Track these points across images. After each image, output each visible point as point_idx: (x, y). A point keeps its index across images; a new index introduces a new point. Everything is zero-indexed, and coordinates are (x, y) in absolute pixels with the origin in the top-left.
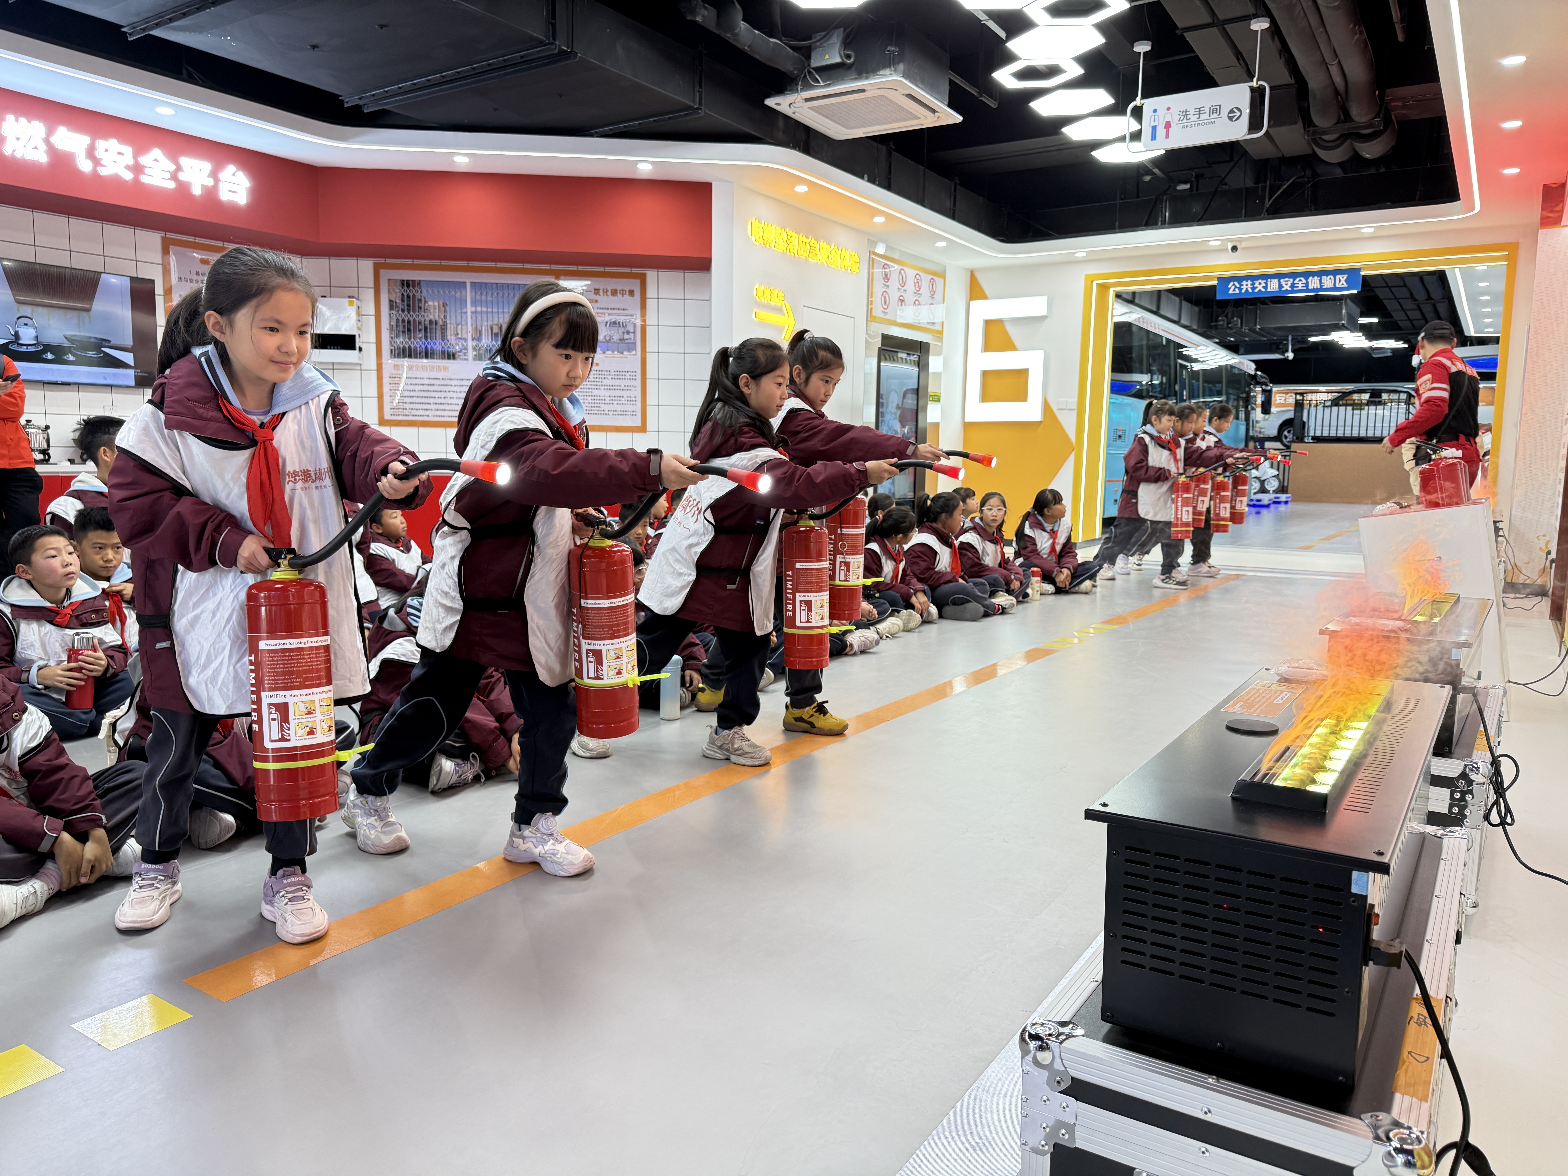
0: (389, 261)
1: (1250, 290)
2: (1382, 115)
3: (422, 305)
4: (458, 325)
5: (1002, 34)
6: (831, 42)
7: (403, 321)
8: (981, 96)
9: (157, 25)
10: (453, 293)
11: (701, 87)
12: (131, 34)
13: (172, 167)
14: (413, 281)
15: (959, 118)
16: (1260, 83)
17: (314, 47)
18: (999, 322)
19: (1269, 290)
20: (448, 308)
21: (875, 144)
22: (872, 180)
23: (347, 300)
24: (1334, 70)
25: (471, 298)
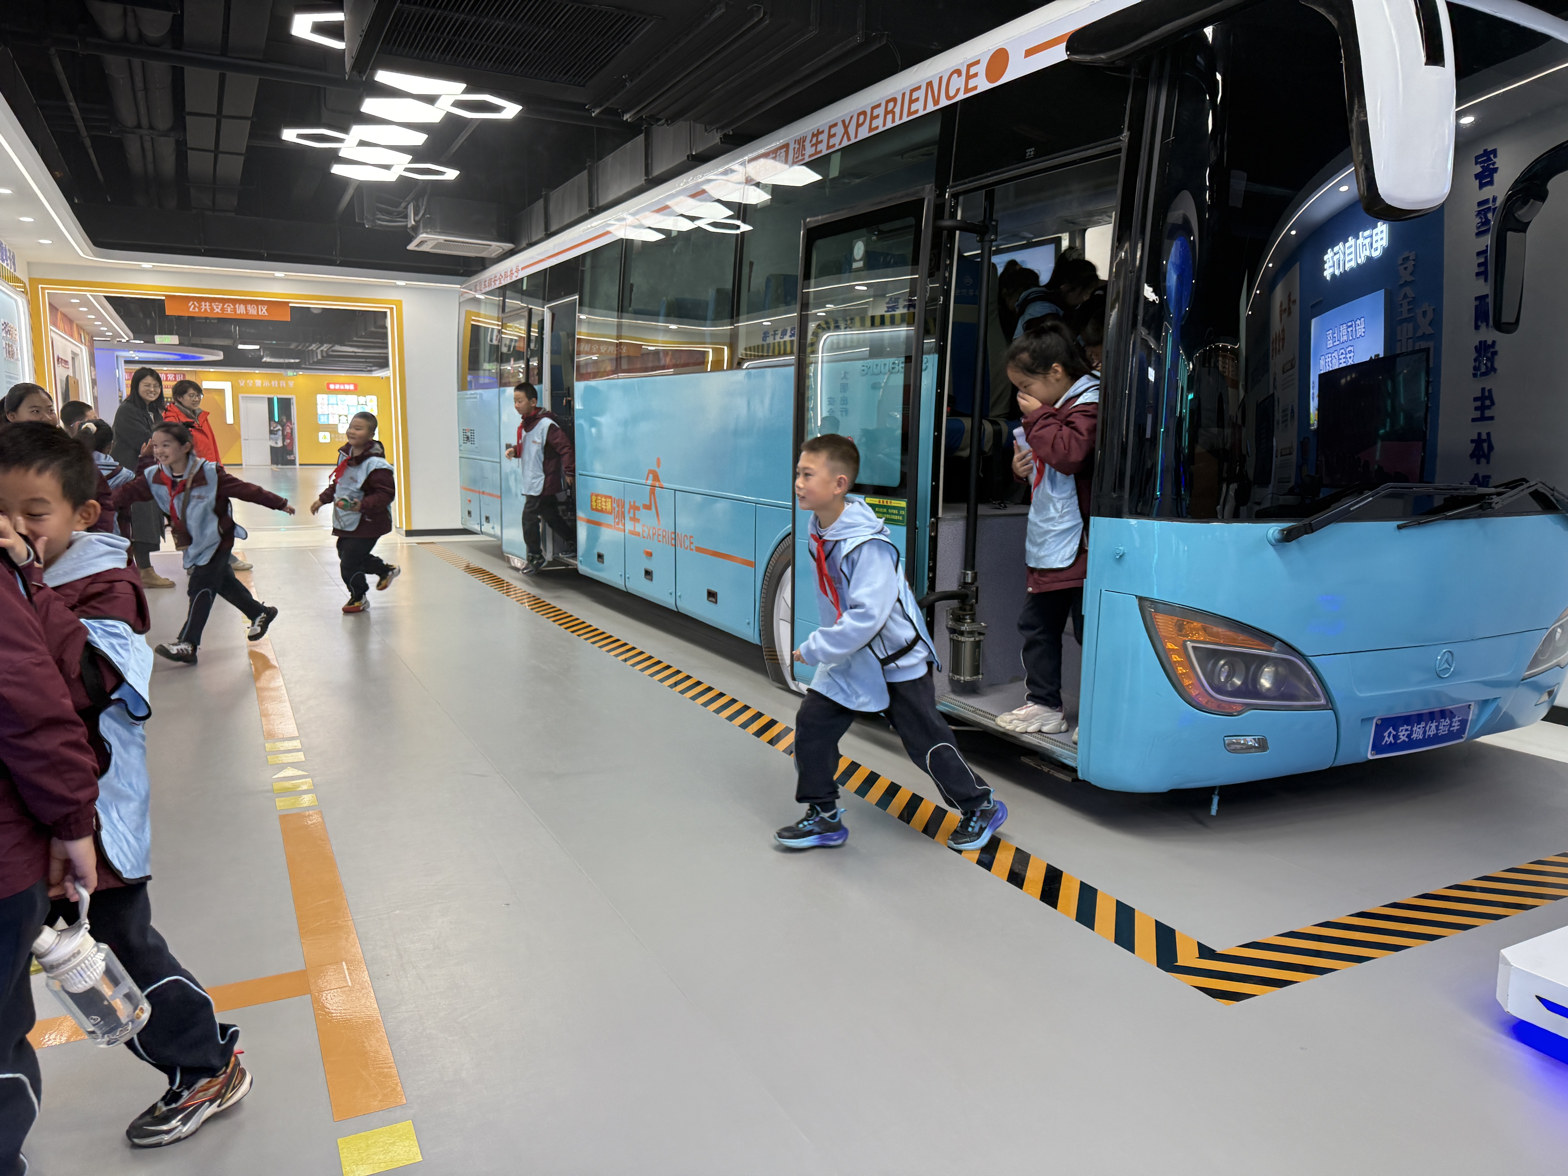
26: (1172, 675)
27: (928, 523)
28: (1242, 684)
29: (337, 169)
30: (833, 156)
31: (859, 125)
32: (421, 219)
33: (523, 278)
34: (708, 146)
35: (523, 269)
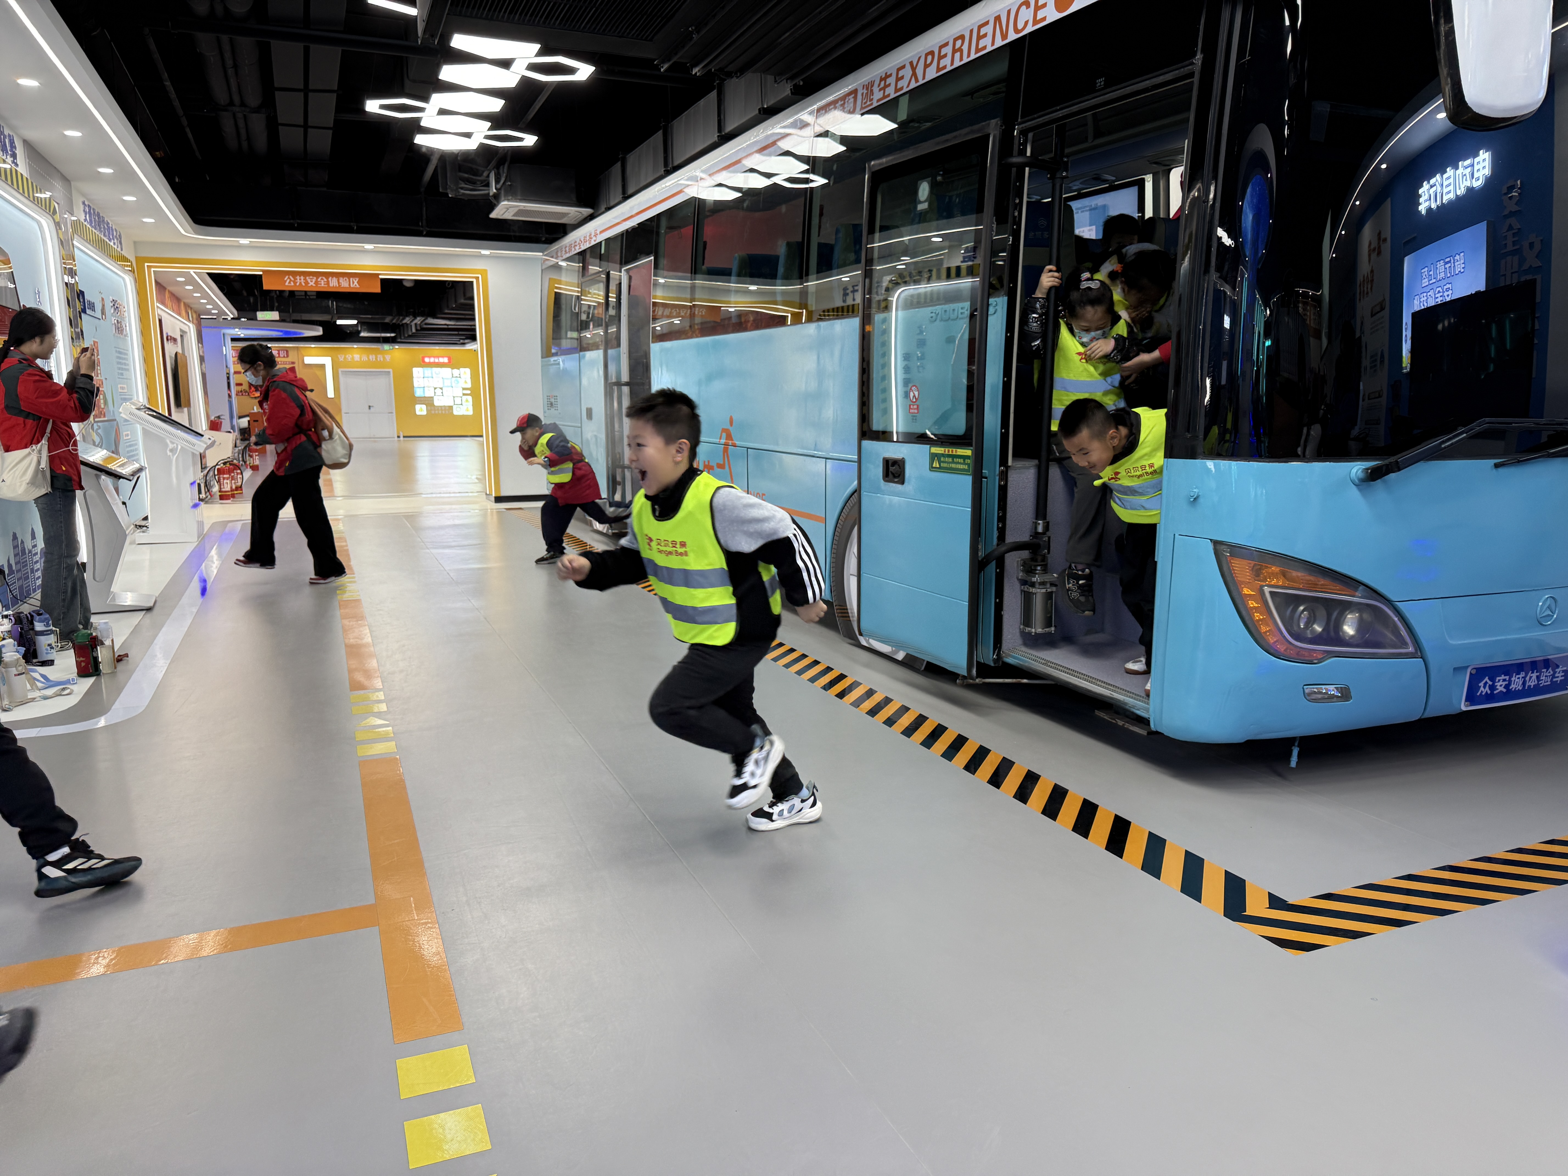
26: (1248, 622)
27: (997, 472)
28: (1323, 630)
29: (420, 140)
30: (901, 99)
31: (926, 66)
32: (502, 186)
33: (601, 242)
34: (779, 99)
35: (601, 232)
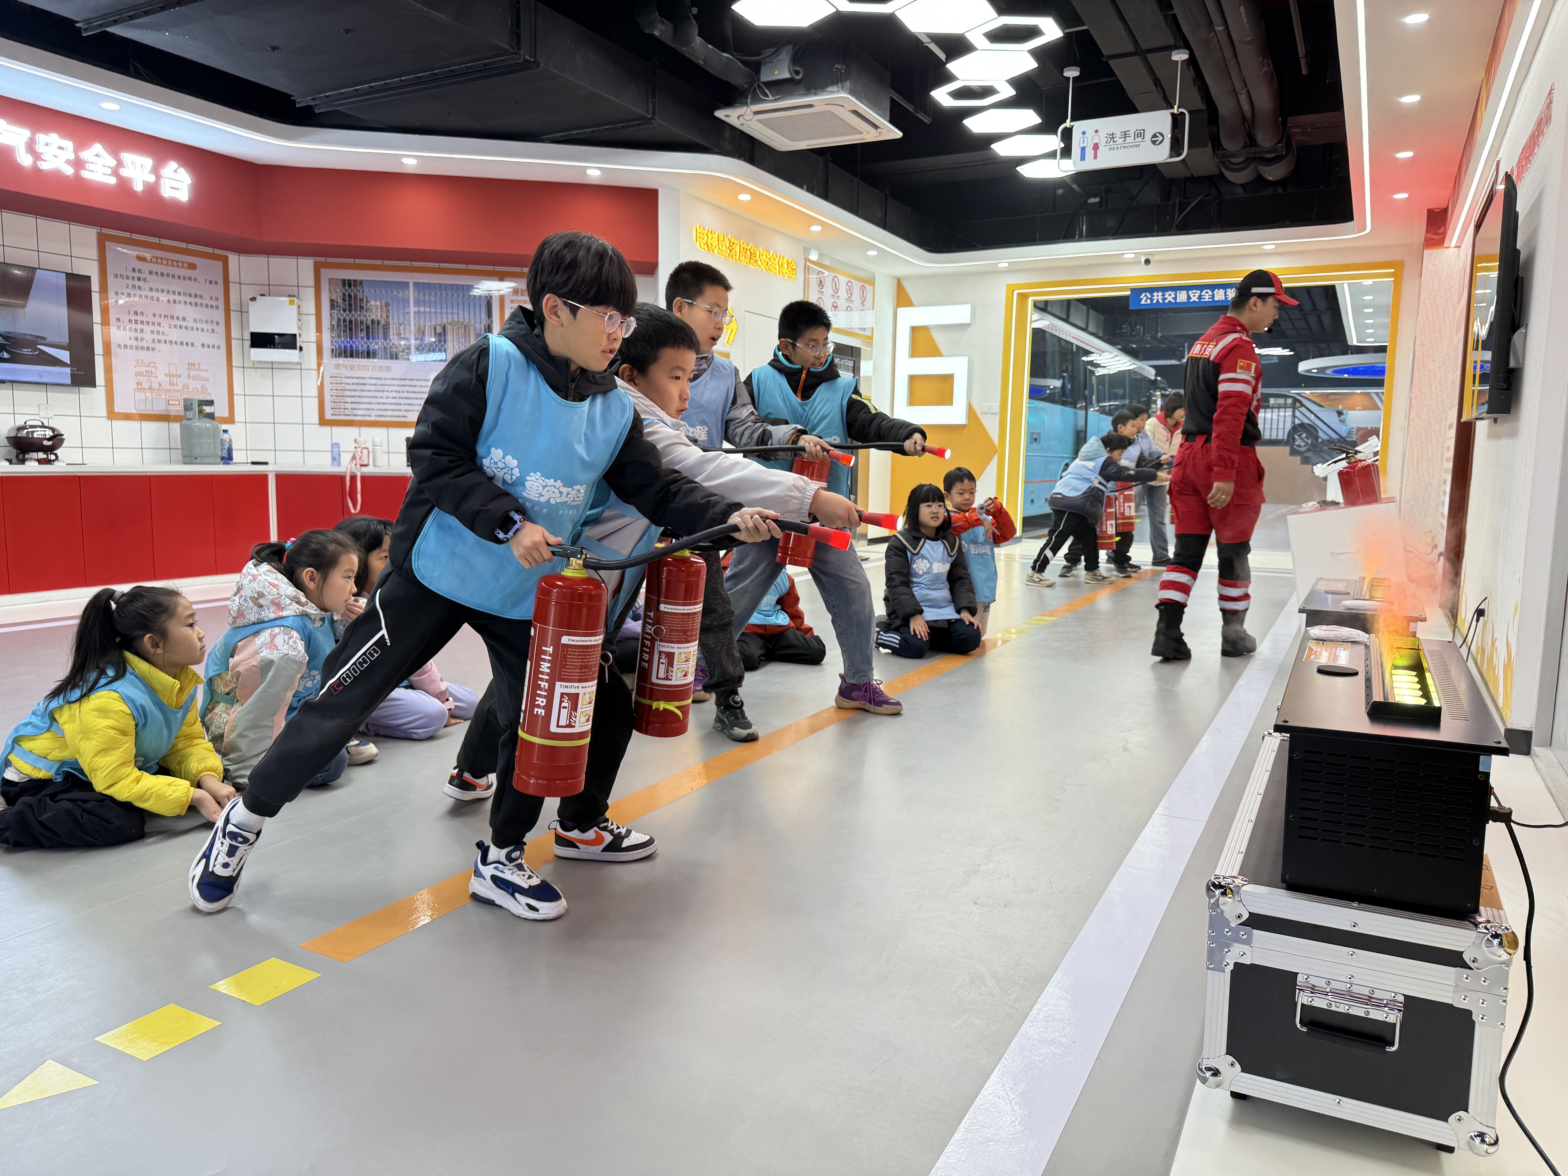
0: (329, 260)
1: (1161, 301)
2: (1284, 141)
3: (364, 305)
4: (400, 325)
5: (942, 56)
6: (780, 58)
7: (345, 321)
8: (917, 112)
9: (115, 22)
10: (395, 293)
11: (654, 97)
12: (85, 30)
13: (113, 163)
14: (355, 281)
15: (898, 134)
16: (1181, 110)
17: (274, 48)
18: (925, 328)
19: (1178, 301)
20: (390, 308)
21: (814, 156)
22: (810, 190)
23: (287, 299)
24: (1243, 98)
25: (414, 298)
